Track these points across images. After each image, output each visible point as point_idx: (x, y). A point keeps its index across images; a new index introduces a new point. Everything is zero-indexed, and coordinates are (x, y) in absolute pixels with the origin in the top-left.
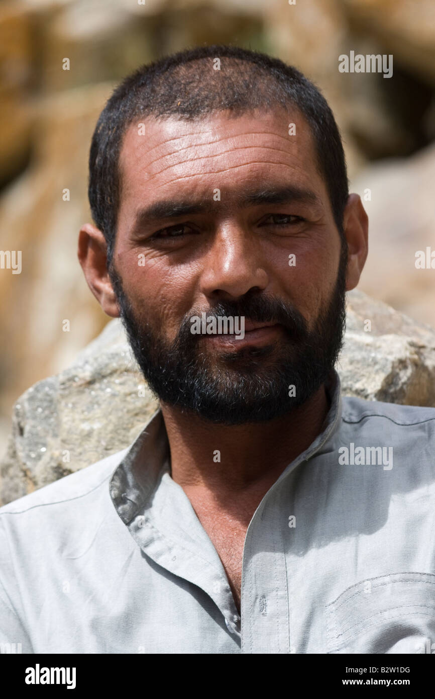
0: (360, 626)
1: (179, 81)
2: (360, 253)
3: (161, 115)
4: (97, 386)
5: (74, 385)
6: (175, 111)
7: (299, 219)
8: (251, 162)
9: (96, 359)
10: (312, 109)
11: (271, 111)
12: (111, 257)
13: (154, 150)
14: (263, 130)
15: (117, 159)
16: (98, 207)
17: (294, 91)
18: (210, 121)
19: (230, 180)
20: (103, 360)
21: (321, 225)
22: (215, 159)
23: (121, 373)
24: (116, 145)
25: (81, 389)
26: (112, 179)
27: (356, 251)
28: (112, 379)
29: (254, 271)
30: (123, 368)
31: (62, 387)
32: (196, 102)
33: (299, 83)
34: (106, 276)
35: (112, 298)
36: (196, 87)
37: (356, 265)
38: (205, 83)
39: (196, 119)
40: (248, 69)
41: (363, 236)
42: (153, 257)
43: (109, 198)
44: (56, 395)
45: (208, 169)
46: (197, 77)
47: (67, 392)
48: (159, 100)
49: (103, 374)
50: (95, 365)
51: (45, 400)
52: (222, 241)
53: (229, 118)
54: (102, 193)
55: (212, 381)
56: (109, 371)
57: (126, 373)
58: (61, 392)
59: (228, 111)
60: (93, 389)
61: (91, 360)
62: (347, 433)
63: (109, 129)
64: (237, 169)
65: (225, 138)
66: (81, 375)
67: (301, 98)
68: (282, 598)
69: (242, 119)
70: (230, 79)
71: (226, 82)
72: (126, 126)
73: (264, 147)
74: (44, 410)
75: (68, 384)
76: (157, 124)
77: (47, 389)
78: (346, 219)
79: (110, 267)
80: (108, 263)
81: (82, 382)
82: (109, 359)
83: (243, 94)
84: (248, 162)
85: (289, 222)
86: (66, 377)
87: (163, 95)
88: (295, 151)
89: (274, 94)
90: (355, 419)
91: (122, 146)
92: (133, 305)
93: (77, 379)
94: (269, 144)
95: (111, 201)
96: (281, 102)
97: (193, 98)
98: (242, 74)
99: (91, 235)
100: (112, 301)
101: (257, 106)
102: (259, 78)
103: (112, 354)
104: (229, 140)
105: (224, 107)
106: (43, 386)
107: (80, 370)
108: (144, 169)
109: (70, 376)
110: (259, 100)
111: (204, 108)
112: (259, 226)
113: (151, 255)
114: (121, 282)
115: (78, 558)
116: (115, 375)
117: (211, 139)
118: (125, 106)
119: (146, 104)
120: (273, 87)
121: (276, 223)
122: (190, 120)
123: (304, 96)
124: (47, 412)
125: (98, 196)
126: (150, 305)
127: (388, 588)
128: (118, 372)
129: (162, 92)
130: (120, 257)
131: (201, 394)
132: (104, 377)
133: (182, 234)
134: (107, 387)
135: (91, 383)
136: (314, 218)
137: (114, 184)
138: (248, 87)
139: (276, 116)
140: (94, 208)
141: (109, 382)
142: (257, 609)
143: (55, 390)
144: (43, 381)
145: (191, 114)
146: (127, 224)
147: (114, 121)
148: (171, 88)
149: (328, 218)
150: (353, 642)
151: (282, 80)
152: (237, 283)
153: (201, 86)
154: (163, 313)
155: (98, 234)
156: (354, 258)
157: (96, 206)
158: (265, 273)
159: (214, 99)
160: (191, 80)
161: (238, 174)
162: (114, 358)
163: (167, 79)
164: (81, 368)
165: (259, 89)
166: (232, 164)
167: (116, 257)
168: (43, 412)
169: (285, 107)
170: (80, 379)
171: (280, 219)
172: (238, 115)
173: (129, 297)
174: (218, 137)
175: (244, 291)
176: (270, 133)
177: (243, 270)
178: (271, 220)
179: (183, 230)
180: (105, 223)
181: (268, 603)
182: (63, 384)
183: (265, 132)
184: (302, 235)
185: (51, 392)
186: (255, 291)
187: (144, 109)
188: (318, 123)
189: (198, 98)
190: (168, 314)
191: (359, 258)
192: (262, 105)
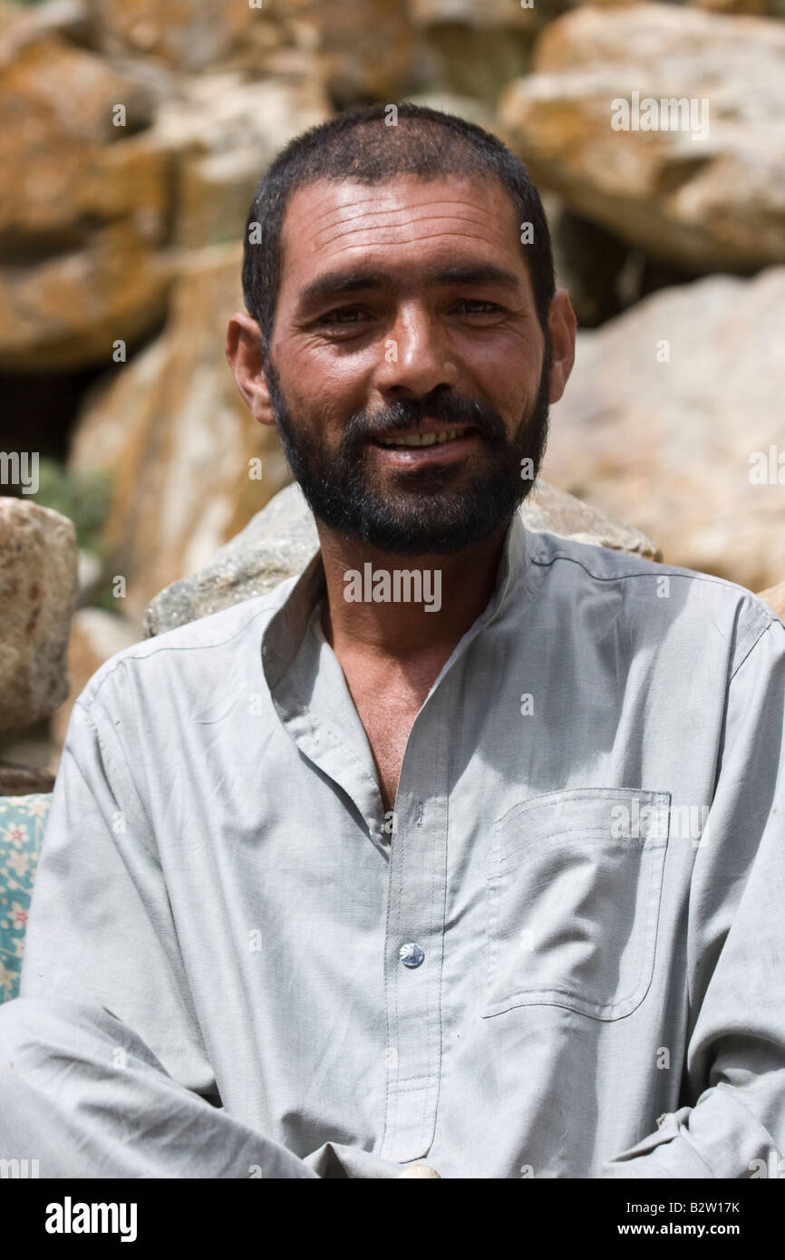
0: (525, 851)
1: (357, 140)
2: (566, 359)
3: (334, 179)
4: (241, 588)
5: (215, 586)
6: (352, 174)
7: (496, 308)
8: (442, 234)
9: (241, 557)
10: (515, 181)
11: (467, 179)
12: (267, 350)
13: (324, 219)
14: (457, 199)
15: (280, 231)
16: (253, 289)
17: (495, 159)
18: (394, 186)
19: (415, 253)
20: (250, 558)
21: (523, 316)
22: (398, 229)
23: (270, 573)
24: (279, 214)
25: (222, 591)
26: (272, 256)
27: (561, 358)
28: (259, 581)
29: (442, 364)
30: (271, 568)
31: (201, 588)
32: (378, 164)
33: (501, 151)
34: (260, 374)
35: (267, 401)
36: (378, 147)
37: (561, 372)
38: (388, 143)
39: (376, 183)
40: (440, 130)
41: (569, 342)
42: (317, 346)
43: (267, 279)
44: (194, 598)
45: (388, 239)
46: (380, 137)
47: (206, 595)
48: (333, 162)
49: (249, 574)
50: (240, 564)
51: (181, 603)
52: (403, 327)
53: (417, 183)
54: (259, 272)
55: (384, 505)
56: (255, 571)
57: (274, 574)
58: (199, 594)
59: (416, 176)
60: (237, 592)
61: (235, 558)
62: (535, 578)
63: (271, 197)
64: (424, 242)
65: (410, 207)
66: (223, 575)
67: (503, 168)
68: (441, 806)
69: (433, 185)
70: (419, 139)
71: (414, 143)
72: (291, 192)
73: (458, 218)
74: (180, 614)
75: (208, 586)
76: (329, 189)
77: (183, 591)
78: (551, 316)
79: (267, 362)
80: (264, 356)
81: (225, 583)
82: (256, 557)
83: (435, 158)
84: (440, 232)
85: (484, 311)
86: (206, 577)
87: (337, 156)
88: (495, 227)
89: (472, 159)
90: (546, 559)
91: (285, 215)
92: (291, 406)
93: (218, 580)
94: (465, 216)
95: (270, 282)
96: (480, 170)
97: (374, 159)
98: (433, 135)
99: (242, 325)
100: (266, 405)
101: (451, 171)
102: (453, 141)
103: (260, 552)
104: (415, 209)
105: (410, 170)
106: (179, 587)
107: (221, 569)
108: (311, 239)
109: (210, 576)
110: (453, 166)
111: (387, 171)
112: (449, 313)
113: (315, 343)
114: (279, 378)
115: (212, 723)
116: (262, 576)
117: (394, 206)
118: (291, 169)
119: (316, 166)
120: (469, 151)
121: (469, 311)
122: (370, 184)
123: (506, 166)
124: (183, 618)
125: (255, 277)
126: (309, 404)
127: (558, 808)
128: (266, 572)
129: (337, 153)
130: (278, 348)
131: (369, 521)
132: (249, 578)
133: (355, 320)
134: (253, 589)
135: (234, 584)
136: (515, 308)
137: (274, 261)
138: (440, 149)
139: (473, 184)
140: (249, 292)
141: (255, 584)
142: (412, 818)
143: (193, 592)
144: (180, 581)
145: (370, 178)
146: (288, 307)
147: (277, 187)
148: (348, 148)
149: (531, 311)
150: (516, 869)
151: (481, 146)
152: (421, 378)
153: (384, 146)
154: (325, 414)
155: (253, 325)
156: (558, 365)
157: (251, 290)
158: (455, 368)
159: (399, 161)
160: (371, 139)
161: (426, 246)
162: (261, 556)
163: (342, 139)
164: (223, 567)
165: (452, 153)
166: (419, 235)
167: (273, 349)
168: (179, 617)
169: (483, 175)
170: (222, 580)
171: (474, 305)
172: (427, 180)
173: (287, 397)
174: (402, 205)
175: (430, 388)
176: (465, 203)
177: (428, 363)
178: (463, 308)
179: (357, 315)
180: (261, 309)
181: (425, 810)
182: (202, 585)
183: (459, 202)
184: (502, 326)
185: (188, 594)
186: (443, 388)
187: (314, 172)
188: (523, 198)
189: (380, 159)
190: (330, 415)
191: (564, 366)
192: (457, 170)
